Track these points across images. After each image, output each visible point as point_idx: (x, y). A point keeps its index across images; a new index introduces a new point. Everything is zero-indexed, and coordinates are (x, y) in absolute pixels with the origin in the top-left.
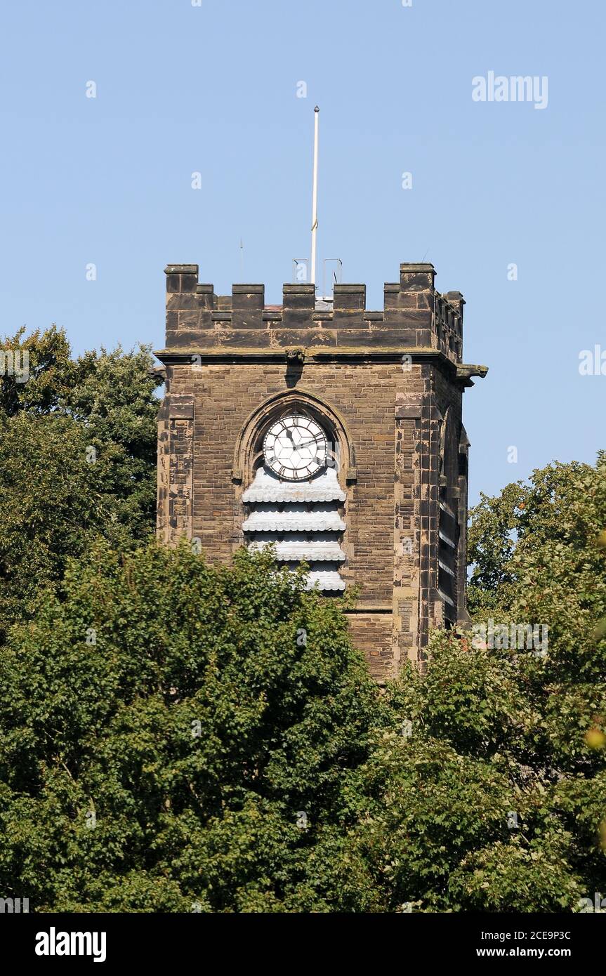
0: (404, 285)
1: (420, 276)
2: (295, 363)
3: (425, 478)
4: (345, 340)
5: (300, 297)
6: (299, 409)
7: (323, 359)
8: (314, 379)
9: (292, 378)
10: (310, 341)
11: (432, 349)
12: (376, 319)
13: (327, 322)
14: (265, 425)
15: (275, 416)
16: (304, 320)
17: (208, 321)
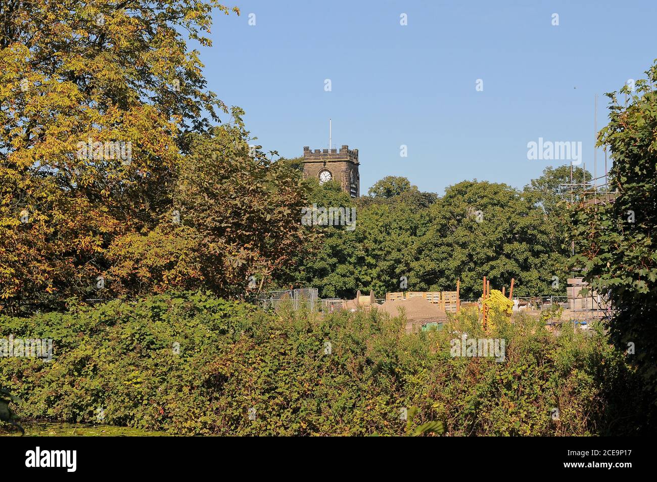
0: (343, 149)
1: (346, 147)
2: (325, 162)
3: (347, 181)
4: (333, 158)
5: (326, 151)
6: (326, 170)
7: (329, 162)
8: (328, 165)
9: (324, 165)
10: (327, 159)
11: (348, 159)
12: (338, 155)
13: (330, 155)
14: (320, 173)
15: (322, 171)
16: (326, 155)
17: (311, 156)
